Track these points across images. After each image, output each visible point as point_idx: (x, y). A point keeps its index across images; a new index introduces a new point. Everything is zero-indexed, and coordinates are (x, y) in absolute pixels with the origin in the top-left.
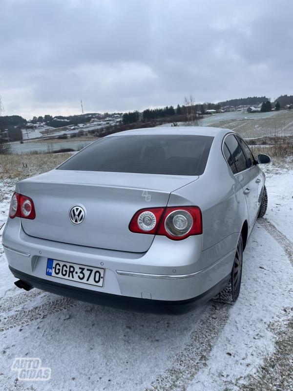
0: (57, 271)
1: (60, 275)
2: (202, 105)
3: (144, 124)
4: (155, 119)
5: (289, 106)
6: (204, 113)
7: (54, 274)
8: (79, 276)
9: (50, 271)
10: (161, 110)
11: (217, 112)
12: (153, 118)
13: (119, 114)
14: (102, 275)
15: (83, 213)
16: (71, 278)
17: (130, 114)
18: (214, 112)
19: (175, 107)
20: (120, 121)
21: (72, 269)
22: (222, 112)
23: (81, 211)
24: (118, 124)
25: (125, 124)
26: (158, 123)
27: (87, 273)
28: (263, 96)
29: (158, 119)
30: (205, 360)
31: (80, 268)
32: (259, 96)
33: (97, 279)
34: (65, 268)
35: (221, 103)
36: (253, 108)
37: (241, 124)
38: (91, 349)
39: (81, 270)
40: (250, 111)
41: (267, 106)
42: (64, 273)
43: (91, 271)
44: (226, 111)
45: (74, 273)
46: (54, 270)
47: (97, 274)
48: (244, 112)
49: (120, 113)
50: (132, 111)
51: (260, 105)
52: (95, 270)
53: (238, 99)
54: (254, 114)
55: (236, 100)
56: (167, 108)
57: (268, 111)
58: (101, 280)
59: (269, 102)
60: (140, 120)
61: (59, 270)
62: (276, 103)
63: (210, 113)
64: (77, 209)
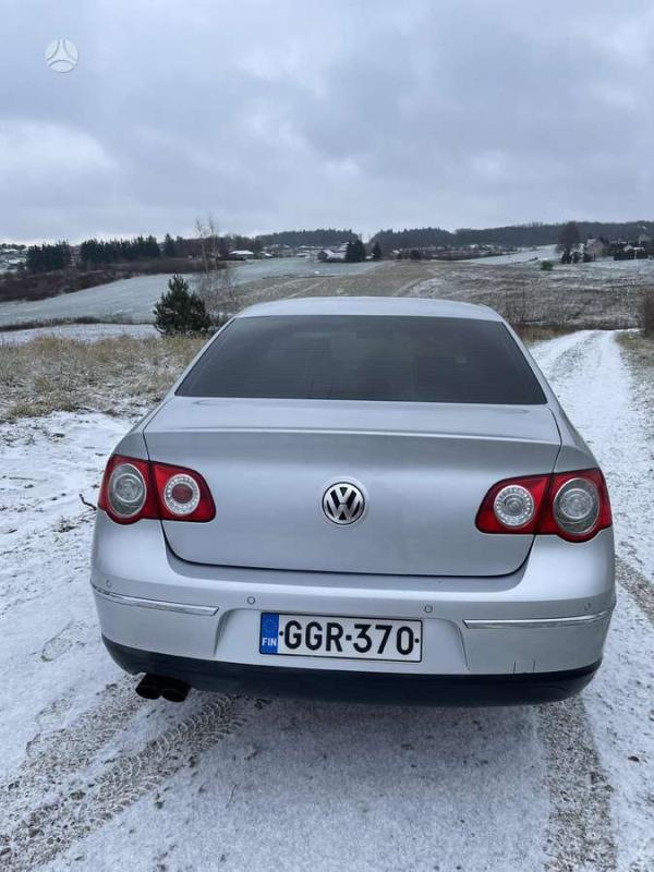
0: (293, 641)
1: (303, 649)
2: (222, 239)
3: (83, 274)
4: (112, 265)
5: (397, 252)
6: (227, 256)
7: (282, 648)
8: (356, 646)
9: (272, 642)
10: (126, 244)
11: (255, 257)
12: (108, 262)
13: (14, 247)
14: (417, 635)
15: (358, 498)
16: (334, 651)
17: (47, 249)
18: (249, 257)
19: (160, 240)
20: (20, 266)
21: (335, 631)
22: (267, 258)
23: (353, 495)
24: (14, 271)
25: (34, 272)
26: (121, 274)
27: (376, 636)
28: (348, 230)
29: (120, 266)
30: (602, 779)
31: (357, 626)
32: (340, 228)
33: (405, 646)
34: (314, 631)
35: (263, 237)
36: (330, 254)
37: (308, 286)
38: (365, 811)
39: (360, 630)
40: (323, 258)
41: (356, 252)
42: (314, 642)
43: (388, 629)
44: (275, 256)
45: (342, 640)
46: (281, 639)
47: (405, 635)
48: (311, 261)
49: (19, 244)
50: (52, 242)
51: (344, 247)
52: (396, 626)
53: (297, 230)
54: (333, 265)
55: (293, 234)
56: (140, 239)
57: (359, 261)
58: (416, 646)
59: (359, 243)
60: (74, 264)
61: (298, 636)
62: (373, 244)
63: (241, 258)
64: (343, 490)
